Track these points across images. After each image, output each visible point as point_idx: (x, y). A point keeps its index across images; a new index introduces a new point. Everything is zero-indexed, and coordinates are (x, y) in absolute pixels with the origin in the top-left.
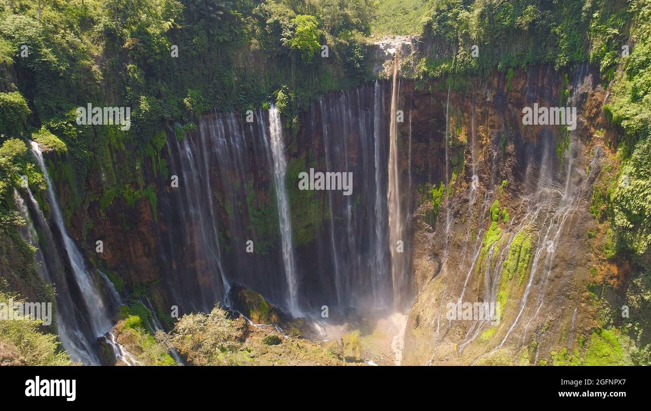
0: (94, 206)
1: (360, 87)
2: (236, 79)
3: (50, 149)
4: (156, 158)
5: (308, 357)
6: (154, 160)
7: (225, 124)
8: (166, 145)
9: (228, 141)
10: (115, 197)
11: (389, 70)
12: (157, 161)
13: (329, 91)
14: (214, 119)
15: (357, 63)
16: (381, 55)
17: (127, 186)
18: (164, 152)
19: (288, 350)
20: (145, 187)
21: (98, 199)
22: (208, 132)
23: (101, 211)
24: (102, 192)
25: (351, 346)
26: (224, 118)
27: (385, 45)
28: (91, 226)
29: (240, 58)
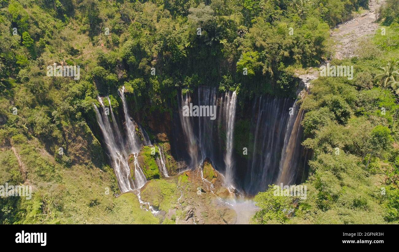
0: (147, 110)
1: (287, 98)
2: (221, 72)
3: (127, 92)
4: (173, 100)
5: (208, 206)
6: (172, 100)
7: (211, 92)
8: (177, 95)
9: (210, 100)
10: (155, 109)
11: (304, 96)
12: (173, 101)
13: (268, 93)
14: (206, 88)
15: (282, 85)
16: (302, 85)
17: (161, 106)
18: (176, 98)
19: (204, 197)
20: (168, 108)
21: (149, 108)
22: (202, 93)
23: (150, 112)
24: (150, 106)
25: (229, 216)
26: (211, 89)
27: (308, 79)
28: (146, 116)
29: (224, 63)
